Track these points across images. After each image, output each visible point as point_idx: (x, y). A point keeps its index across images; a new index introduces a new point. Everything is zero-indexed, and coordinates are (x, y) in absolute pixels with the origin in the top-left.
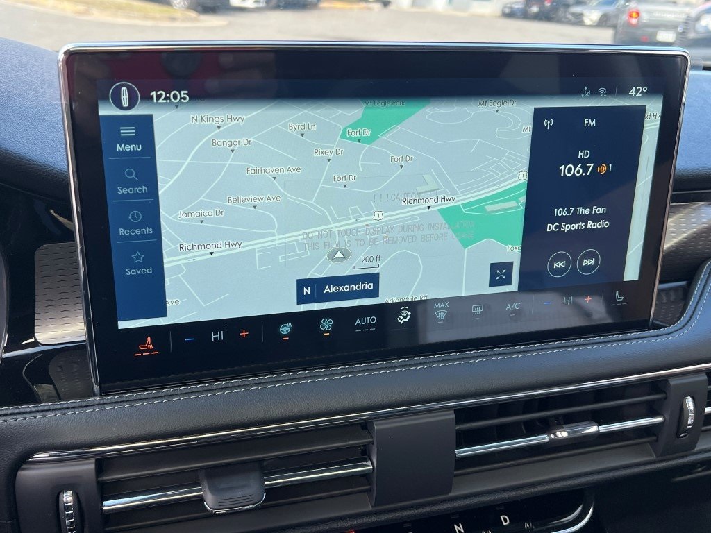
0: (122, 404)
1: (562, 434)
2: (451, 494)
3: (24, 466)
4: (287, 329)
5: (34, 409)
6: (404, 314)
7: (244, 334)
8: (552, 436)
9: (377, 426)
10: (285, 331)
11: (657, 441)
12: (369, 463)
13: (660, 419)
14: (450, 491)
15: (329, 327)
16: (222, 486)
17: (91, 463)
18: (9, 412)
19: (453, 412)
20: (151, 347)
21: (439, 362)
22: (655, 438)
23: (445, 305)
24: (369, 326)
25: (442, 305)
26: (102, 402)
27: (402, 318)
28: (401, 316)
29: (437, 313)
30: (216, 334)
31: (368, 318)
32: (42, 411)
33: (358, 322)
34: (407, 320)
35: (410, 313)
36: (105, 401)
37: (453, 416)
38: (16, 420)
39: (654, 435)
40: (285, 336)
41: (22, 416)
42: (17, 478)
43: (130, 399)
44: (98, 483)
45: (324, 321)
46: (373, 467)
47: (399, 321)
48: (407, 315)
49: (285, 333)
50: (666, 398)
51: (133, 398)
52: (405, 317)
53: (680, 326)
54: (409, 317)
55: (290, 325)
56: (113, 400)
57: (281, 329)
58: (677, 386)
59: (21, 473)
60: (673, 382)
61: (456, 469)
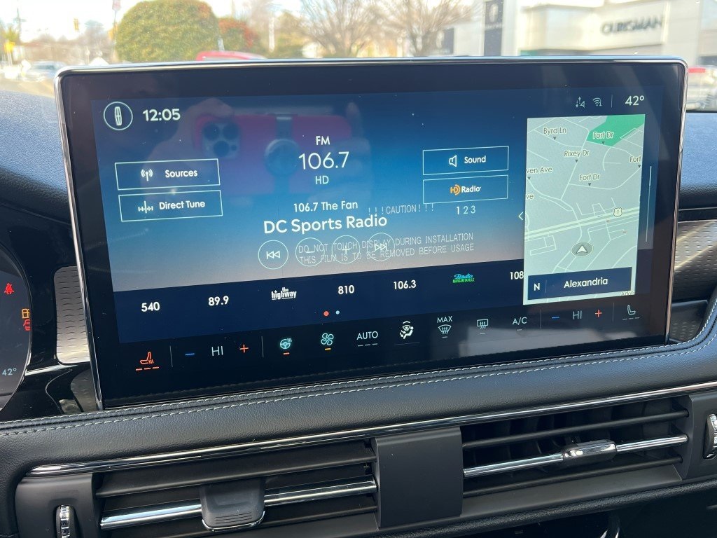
0: (121, 418)
1: (576, 453)
2: (462, 516)
3: (24, 480)
4: (287, 344)
5: (35, 423)
6: (407, 329)
7: (244, 349)
8: (567, 455)
9: (380, 443)
10: (285, 346)
11: (681, 462)
12: (374, 482)
13: (683, 439)
14: (460, 513)
15: (330, 343)
16: (223, 503)
17: (88, 478)
18: (12, 426)
19: (459, 429)
20: (152, 362)
21: (443, 377)
22: (679, 459)
23: (448, 319)
24: (370, 340)
25: (446, 319)
26: (102, 416)
27: (404, 332)
28: (403, 330)
29: (441, 328)
30: (216, 349)
31: (370, 333)
32: (43, 425)
33: (359, 336)
34: (410, 334)
35: (412, 328)
36: (105, 415)
37: (460, 433)
38: (17, 433)
39: (679, 455)
40: (286, 351)
41: (23, 429)
42: (17, 493)
43: (130, 412)
44: (95, 498)
45: (325, 336)
46: (377, 487)
47: (402, 336)
48: (410, 330)
49: (286, 348)
50: (688, 416)
51: (132, 412)
52: (408, 332)
53: (698, 341)
54: (411, 332)
55: (290, 340)
56: (113, 414)
57: (281, 344)
58: (698, 403)
59: (20, 487)
60: (694, 399)
61: (465, 490)
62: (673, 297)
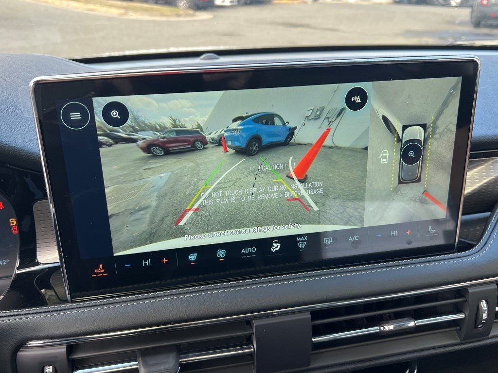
0: (84, 309)
1: (389, 327)
2: (310, 367)
3: (21, 349)
4: (194, 257)
5: (27, 312)
6: (276, 245)
7: (165, 261)
8: (382, 328)
9: (255, 323)
10: (193, 258)
11: (460, 330)
12: (252, 346)
13: (462, 316)
14: (309, 365)
15: (223, 255)
16: (151, 362)
17: (63, 348)
18: (12, 314)
19: (309, 313)
20: (103, 271)
21: (299, 278)
22: (459, 328)
23: (304, 238)
24: (251, 253)
25: (303, 238)
26: (71, 307)
27: (274, 248)
28: (273, 246)
29: (299, 244)
30: (145, 261)
31: (250, 248)
32: (33, 313)
33: (243, 251)
34: (278, 249)
35: (279, 245)
36: (73, 307)
37: (310, 316)
38: (15, 320)
39: (459, 325)
40: (193, 262)
41: (19, 317)
42: (17, 356)
43: (89, 305)
44: (69, 360)
45: (219, 251)
46: (254, 349)
47: (272, 250)
48: (278, 246)
49: (193, 260)
50: (466, 301)
51: (91, 304)
52: (276, 247)
53: (477, 250)
54: (279, 247)
55: (196, 254)
56: (78, 306)
57: (190, 257)
58: (473, 293)
59: (19, 353)
60: (470, 290)
61: (313, 350)
62: (463, 211)
